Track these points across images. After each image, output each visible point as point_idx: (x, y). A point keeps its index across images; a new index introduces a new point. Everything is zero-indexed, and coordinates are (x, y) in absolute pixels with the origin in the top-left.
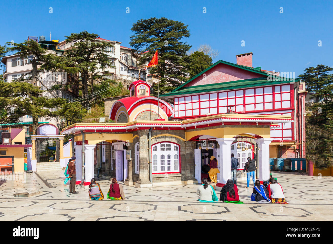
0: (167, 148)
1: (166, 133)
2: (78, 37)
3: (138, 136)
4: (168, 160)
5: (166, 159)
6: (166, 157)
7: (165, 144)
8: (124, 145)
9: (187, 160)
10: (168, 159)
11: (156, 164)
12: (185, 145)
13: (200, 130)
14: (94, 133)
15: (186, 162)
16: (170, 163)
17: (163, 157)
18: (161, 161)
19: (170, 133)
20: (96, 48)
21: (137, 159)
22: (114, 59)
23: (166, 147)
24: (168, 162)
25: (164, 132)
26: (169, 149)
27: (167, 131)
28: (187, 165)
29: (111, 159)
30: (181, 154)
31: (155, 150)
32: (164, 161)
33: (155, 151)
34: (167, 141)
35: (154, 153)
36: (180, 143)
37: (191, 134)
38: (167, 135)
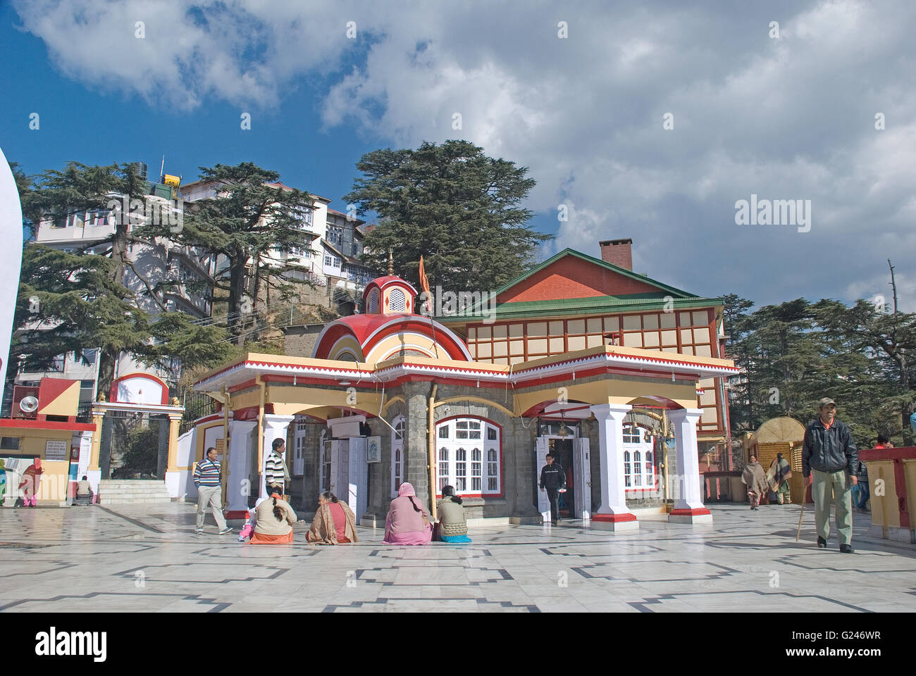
0: (470, 432)
1: (470, 394)
2: (232, 174)
3: (402, 400)
4: (474, 464)
5: (469, 461)
6: (469, 456)
7: (466, 422)
8: (361, 423)
9: (517, 464)
10: (474, 460)
11: (446, 472)
12: (512, 426)
13: (550, 388)
14: (291, 384)
15: (515, 469)
16: (478, 471)
17: (461, 454)
18: (457, 464)
19: (477, 395)
20: (274, 202)
21: (397, 460)
22: (312, 235)
23: (469, 430)
24: (474, 468)
25: (465, 391)
26: (476, 436)
27: (472, 389)
28: (518, 477)
29: (318, 467)
30: (503, 447)
31: (444, 437)
32: (464, 464)
33: (443, 439)
34: (471, 413)
35: (441, 443)
36: (503, 421)
37: (529, 400)
38: (472, 399)
